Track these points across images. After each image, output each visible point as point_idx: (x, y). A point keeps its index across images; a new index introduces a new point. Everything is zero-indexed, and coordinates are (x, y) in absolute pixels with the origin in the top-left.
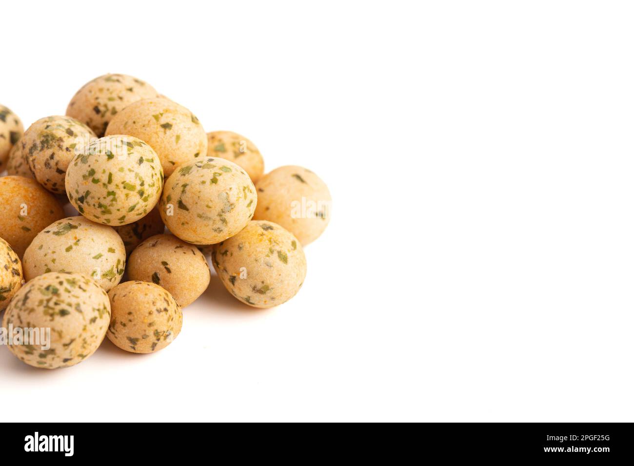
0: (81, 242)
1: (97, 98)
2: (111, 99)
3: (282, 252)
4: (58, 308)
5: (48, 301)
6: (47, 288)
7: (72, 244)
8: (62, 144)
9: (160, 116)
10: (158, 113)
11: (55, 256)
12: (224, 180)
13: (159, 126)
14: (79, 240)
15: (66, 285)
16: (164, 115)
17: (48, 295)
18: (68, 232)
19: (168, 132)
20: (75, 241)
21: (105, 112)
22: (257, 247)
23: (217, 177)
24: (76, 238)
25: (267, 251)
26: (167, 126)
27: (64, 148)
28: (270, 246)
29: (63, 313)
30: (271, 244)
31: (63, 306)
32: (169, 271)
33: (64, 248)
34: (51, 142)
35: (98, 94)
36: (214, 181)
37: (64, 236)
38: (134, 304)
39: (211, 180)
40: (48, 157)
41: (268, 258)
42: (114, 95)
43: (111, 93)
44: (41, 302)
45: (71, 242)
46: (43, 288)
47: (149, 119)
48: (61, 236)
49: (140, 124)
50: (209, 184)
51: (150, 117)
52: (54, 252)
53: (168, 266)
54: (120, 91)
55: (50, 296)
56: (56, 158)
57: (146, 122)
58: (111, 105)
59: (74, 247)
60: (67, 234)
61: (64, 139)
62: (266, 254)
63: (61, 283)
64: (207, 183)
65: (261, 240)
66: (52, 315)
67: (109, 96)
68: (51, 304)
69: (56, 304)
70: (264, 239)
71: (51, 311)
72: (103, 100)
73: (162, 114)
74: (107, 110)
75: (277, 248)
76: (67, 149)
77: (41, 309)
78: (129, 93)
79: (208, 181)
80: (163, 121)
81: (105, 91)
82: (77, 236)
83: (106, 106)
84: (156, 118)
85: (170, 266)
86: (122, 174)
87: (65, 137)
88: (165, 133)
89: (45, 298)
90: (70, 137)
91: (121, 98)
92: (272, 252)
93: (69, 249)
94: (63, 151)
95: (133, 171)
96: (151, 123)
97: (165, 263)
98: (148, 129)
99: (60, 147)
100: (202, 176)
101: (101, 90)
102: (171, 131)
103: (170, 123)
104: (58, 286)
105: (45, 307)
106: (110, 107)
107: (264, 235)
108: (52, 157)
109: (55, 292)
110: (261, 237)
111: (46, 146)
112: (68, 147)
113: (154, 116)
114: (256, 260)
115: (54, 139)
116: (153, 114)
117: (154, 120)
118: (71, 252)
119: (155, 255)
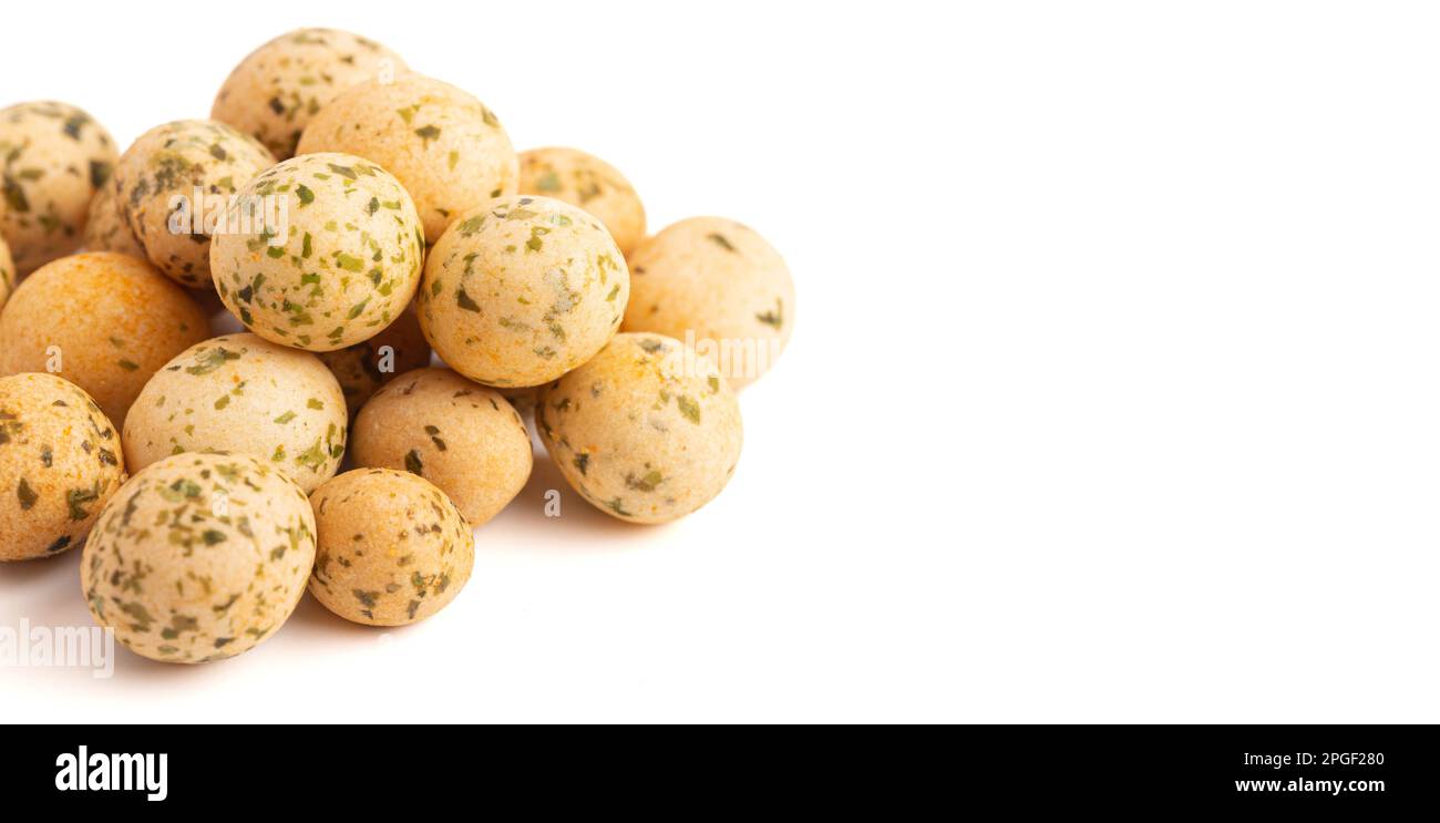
0: (247, 387)
1: (276, 81)
2: (306, 82)
3: (688, 398)
4: (200, 528)
5: (179, 513)
6: (176, 486)
7: (228, 392)
8: (201, 177)
9: (413, 111)
10: (408, 104)
11: (192, 419)
12: (555, 241)
13: (412, 133)
14: (243, 384)
15: (216, 477)
16: (421, 109)
17: (178, 501)
18: (219, 367)
19: (432, 144)
20: (235, 386)
21: (294, 110)
22: (633, 389)
23: (541, 238)
24: (236, 379)
25: (654, 399)
26: (428, 133)
27: (207, 185)
28: (660, 387)
29: (212, 538)
30: (662, 382)
31: (211, 524)
32: (441, 445)
33: (212, 400)
34: (177, 175)
35: (279, 72)
36: (534, 245)
37: (210, 376)
38: (366, 516)
39: (528, 243)
41: (656, 412)
42: (314, 73)
43: (307, 68)
44: (163, 516)
45: (227, 388)
46: (167, 486)
47: (390, 118)
48: (204, 376)
49: (372, 129)
50: (523, 251)
51: (392, 114)
52: (189, 411)
53: (439, 436)
54: (327, 64)
55: (183, 502)
57: (385, 126)
58: (306, 94)
59: (233, 398)
60: (216, 372)
61: (207, 168)
62: (653, 403)
63: (206, 474)
64: (517, 251)
65: (641, 375)
66: (187, 544)
67: (303, 74)
68: (185, 520)
69: (196, 519)
70: (647, 372)
71: (185, 535)
72: (289, 85)
73: (417, 108)
74: (299, 105)
75: (677, 390)
76: (214, 189)
77: (165, 530)
78: (346, 66)
79: (521, 247)
80: (421, 121)
81: (293, 64)
82: (239, 375)
83: (295, 96)
84: (405, 115)
85: (444, 435)
86: (334, 236)
87: (207, 163)
88: (425, 147)
89: (172, 506)
90: (220, 162)
91: (328, 79)
92: (665, 398)
93: (222, 404)
95: (357, 229)
96: (394, 126)
97: (432, 430)
98: (388, 140)
99: (197, 184)
100: (507, 236)
101: (284, 63)
102: (439, 142)
103: (436, 125)
104: (199, 481)
105: (171, 526)
106: (305, 99)
107: (647, 362)
109: (194, 494)
110: (640, 368)
111: (167, 183)
112: (215, 183)
113: (399, 111)
114: (632, 418)
115: (183, 168)
116: (399, 106)
117: (400, 120)
118: (227, 410)
119: (411, 412)
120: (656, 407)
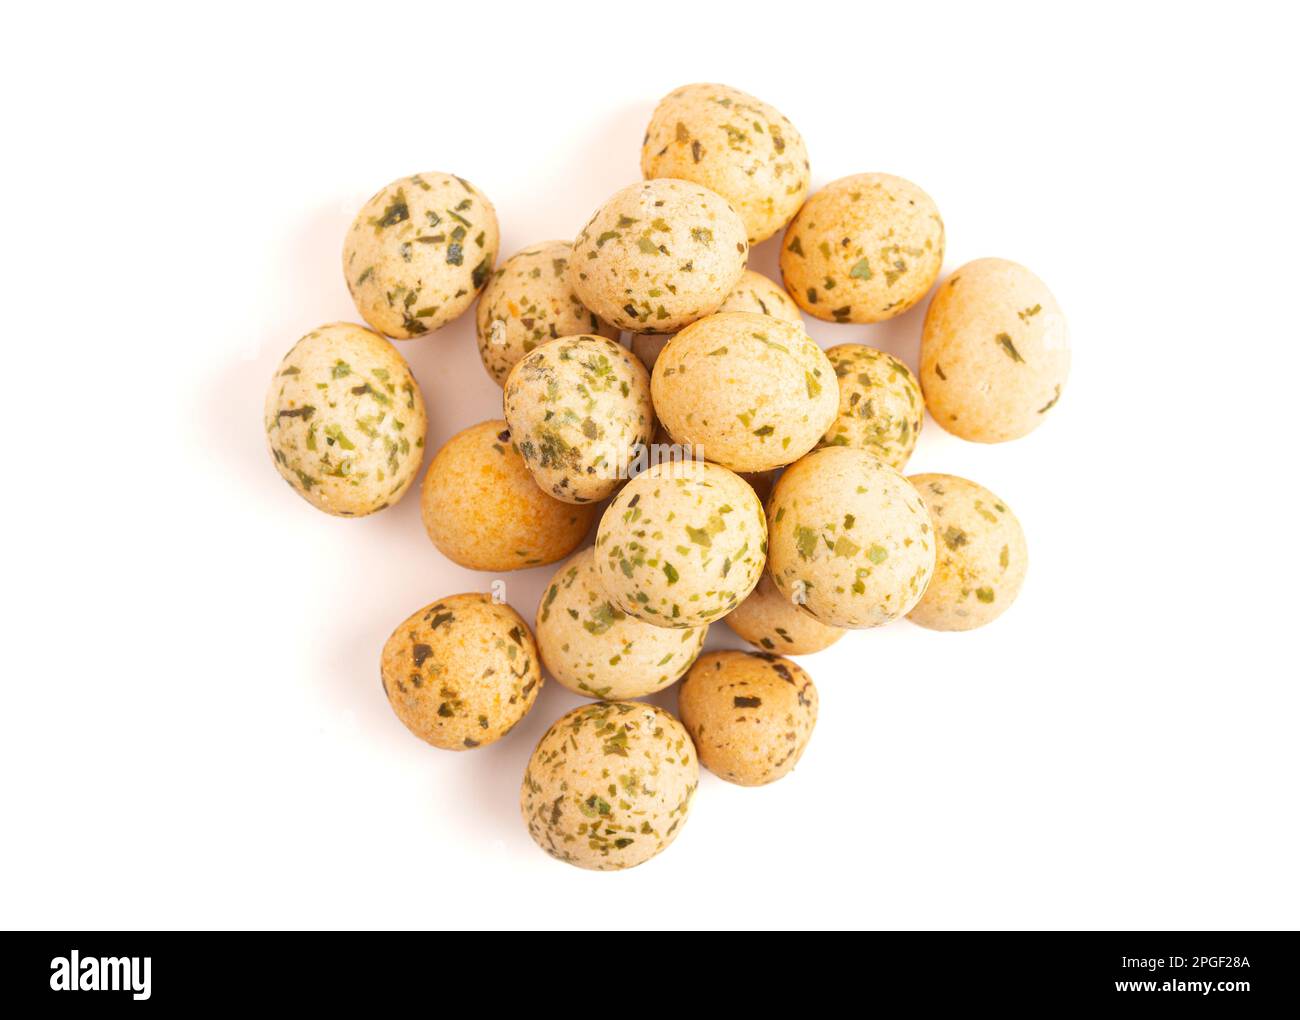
0: (635, 647)
1: (629, 291)
2: (653, 293)
3: (984, 589)
4: (612, 839)
5: (595, 826)
6: (591, 801)
7: (620, 653)
8: (579, 462)
9: (751, 416)
10: (746, 409)
11: (592, 670)
12: (876, 583)
13: (750, 433)
14: (630, 645)
15: (622, 794)
16: (757, 412)
17: (594, 816)
18: (609, 627)
19: (767, 438)
20: (623, 647)
21: (646, 315)
22: (940, 590)
23: (863, 580)
24: (624, 642)
25: (957, 594)
26: (765, 431)
27: (584, 469)
28: (962, 586)
29: (622, 843)
30: (963, 582)
31: (621, 834)
32: (789, 640)
33: (606, 659)
34: (559, 456)
35: (629, 283)
36: (859, 588)
37: (603, 636)
39: (854, 586)
40: (558, 483)
41: (959, 605)
42: (659, 285)
43: (653, 282)
44: (583, 828)
45: (618, 649)
46: (584, 799)
47: (732, 422)
48: (599, 636)
49: (716, 429)
50: (850, 592)
51: (733, 418)
52: (590, 665)
53: (787, 635)
54: (670, 276)
55: (598, 818)
56: (572, 486)
57: (727, 428)
58: (655, 303)
59: (624, 657)
60: (607, 633)
61: (583, 451)
62: (957, 598)
63: (612, 790)
64: (846, 592)
66: (604, 848)
67: (651, 286)
68: (601, 832)
69: (609, 832)
70: (951, 574)
71: (602, 844)
72: (639, 297)
73: (753, 412)
74: (651, 312)
75: (975, 585)
76: (590, 470)
77: (585, 839)
78: (686, 274)
79: (848, 589)
80: (757, 423)
81: (642, 276)
82: (627, 638)
83: (646, 305)
84: (744, 419)
85: (791, 634)
87: (582, 445)
88: (763, 442)
89: (591, 821)
90: (592, 442)
91: (672, 288)
92: (965, 593)
93: (615, 661)
94: (582, 474)
95: (715, 592)
96: (735, 430)
97: (781, 631)
98: (731, 439)
99: (576, 468)
100: (837, 576)
101: (634, 274)
102: (774, 436)
103: (770, 425)
104: (608, 799)
105: (591, 837)
106: (654, 308)
107: (951, 562)
108: (565, 483)
109: (605, 811)
110: (946, 570)
111: (551, 461)
112: (590, 464)
113: (738, 416)
114: (939, 610)
115: (563, 451)
116: (739, 411)
117: (739, 424)
118: (620, 666)
119: (763, 617)
120: (960, 602)
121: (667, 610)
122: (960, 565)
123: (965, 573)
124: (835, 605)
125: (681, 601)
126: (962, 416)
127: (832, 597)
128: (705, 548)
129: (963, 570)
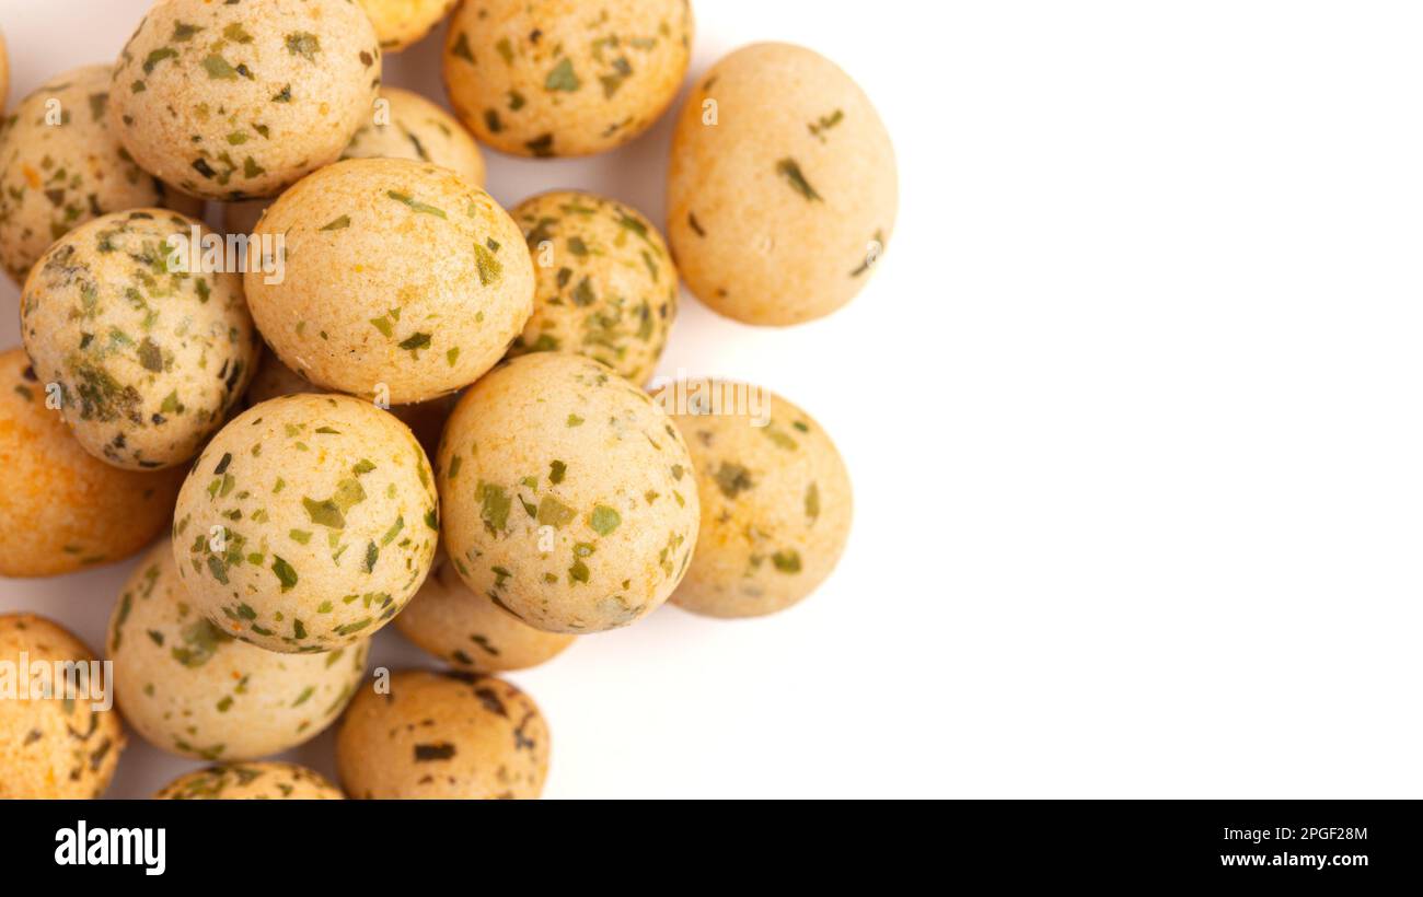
0: (253, 683)
1: (196, 139)
2: (235, 139)
3: (784, 554)
7: (231, 693)
8: (137, 408)
9: (392, 320)
10: (383, 311)
11: (192, 721)
12: (605, 565)
13: (394, 346)
14: (245, 680)
16: (402, 314)
18: (211, 655)
19: (422, 353)
20: (235, 683)
21: (228, 174)
23: (585, 561)
24: (236, 675)
25: (743, 564)
26: (417, 341)
27: (147, 417)
28: (749, 553)
30: (750, 546)
32: (493, 652)
33: (210, 703)
34: (107, 401)
35: (196, 126)
36: (579, 574)
37: (203, 669)
39: (571, 571)
40: (110, 442)
41: (748, 580)
42: (243, 125)
43: (232, 121)
45: (227, 687)
47: (364, 331)
48: (196, 669)
49: (342, 343)
50: (567, 581)
51: (366, 326)
52: (187, 713)
53: (490, 646)
54: (258, 111)
56: (132, 444)
57: (358, 341)
58: (238, 154)
59: (238, 699)
60: (210, 665)
61: (143, 390)
62: (744, 571)
64: (560, 581)
65: (723, 538)
67: (230, 129)
70: (731, 535)
72: (214, 145)
73: (395, 314)
74: (234, 168)
75: (770, 548)
76: (156, 419)
78: (282, 106)
79: (564, 577)
80: (404, 330)
81: (213, 113)
82: (239, 669)
83: (225, 158)
84: (383, 325)
85: (495, 642)
87: (141, 382)
88: (415, 358)
90: (156, 375)
91: (263, 130)
92: (755, 562)
93: (225, 705)
94: (145, 426)
95: (357, 596)
96: (371, 342)
97: (480, 640)
98: (366, 357)
99: (135, 418)
101: (202, 111)
102: (432, 347)
103: (424, 331)
106: (239, 161)
107: (730, 517)
108: (120, 441)
110: (721, 529)
111: (96, 409)
112: (156, 411)
113: (372, 321)
114: (719, 589)
115: (112, 393)
116: (373, 314)
117: (377, 334)
118: (233, 713)
119: (450, 620)
120: (747, 575)
121: (286, 629)
122: (744, 520)
123: (753, 532)
124: (545, 602)
125: (305, 614)
126: (734, 289)
127: (539, 589)
128: (336, 531)
129: (748, 527)
